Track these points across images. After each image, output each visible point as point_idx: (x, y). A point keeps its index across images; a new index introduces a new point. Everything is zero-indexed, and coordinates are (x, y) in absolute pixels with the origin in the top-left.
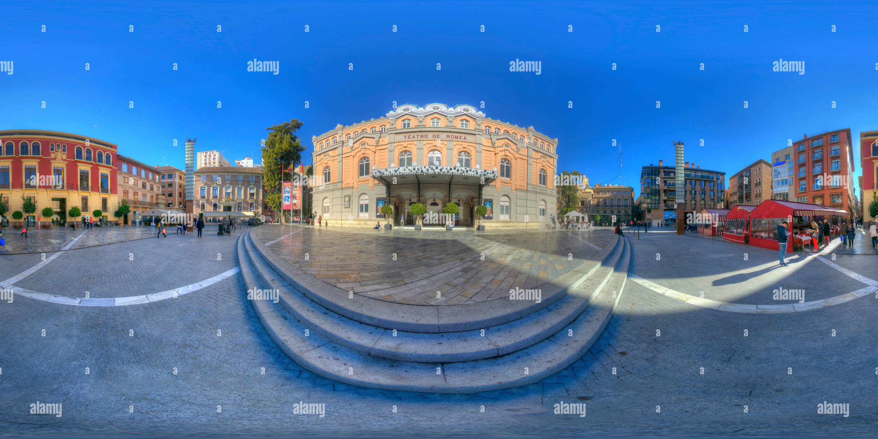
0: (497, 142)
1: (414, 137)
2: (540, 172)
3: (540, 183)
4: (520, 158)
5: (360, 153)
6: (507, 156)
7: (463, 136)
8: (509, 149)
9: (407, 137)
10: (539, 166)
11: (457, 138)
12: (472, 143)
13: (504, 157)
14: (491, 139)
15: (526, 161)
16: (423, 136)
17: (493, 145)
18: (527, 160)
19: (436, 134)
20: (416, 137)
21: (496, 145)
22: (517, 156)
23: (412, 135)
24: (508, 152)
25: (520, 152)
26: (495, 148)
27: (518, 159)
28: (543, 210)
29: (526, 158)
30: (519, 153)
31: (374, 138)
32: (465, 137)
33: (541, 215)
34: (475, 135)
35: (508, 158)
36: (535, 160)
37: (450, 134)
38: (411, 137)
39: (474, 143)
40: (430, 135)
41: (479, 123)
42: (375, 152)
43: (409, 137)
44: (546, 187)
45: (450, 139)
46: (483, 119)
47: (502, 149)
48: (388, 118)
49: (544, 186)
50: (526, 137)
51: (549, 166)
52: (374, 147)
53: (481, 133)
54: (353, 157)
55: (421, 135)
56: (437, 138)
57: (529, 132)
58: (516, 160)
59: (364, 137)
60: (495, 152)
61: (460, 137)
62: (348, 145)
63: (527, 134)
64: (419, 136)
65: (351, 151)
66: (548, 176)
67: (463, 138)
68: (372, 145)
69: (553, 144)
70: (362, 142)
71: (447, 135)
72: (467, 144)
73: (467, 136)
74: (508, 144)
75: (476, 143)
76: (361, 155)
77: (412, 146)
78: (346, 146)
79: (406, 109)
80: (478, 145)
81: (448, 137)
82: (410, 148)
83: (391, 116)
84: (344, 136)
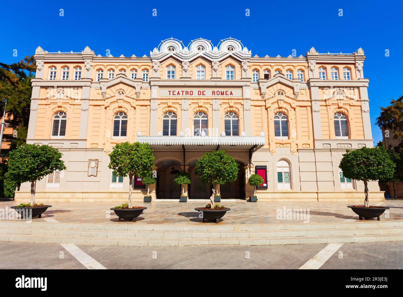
0: (267, 91)
1: (178, 93)
2: (335, 118)
3: (337, 134)
4: (301, 107)
6: (281, 108)
7: (230, 90)
8: (283, 98)
9: (171, 93)
10: (333, 110)
11: (222, 94)
12: (238, 99)
13: (278, 110)
14: (260, 89)
15: (309, 108)
16: (188, 93)
17: (263, 97)
18: (311, 107)
19: (201, 90)
20: (181, 93)
21: (267, 97)
22: (295, 104)
23: (177, 90)
24: (282, 102)
25: (300, 97)
26: (265, 101)
27: (297, 109)
29: (309, 104)
30: (297, 99)
31: (134, 87)
32: (231, 92)
34: (241, 87)
35: (283, 110)
36: (324, 103)
37: (216, 90)
38: (176, 93)
39: (241, 98)
40: (195, 91)
41: (245, 67)
42: (135, 108)
43: (173, 93)
44: (349, 138)
45: (216, 96)
46: (249, 60)
47: (275, 100)
48: (151, 60)
49: (347, 138)
50: (306, 71)
51: (351, 104)
52: (134, 100)
53: (248, 84)
54: (106, 108)
55: (186, 91)
56: (203, 95)
57: (309, 61)
58: (295, 110)
59: (121, 83)
60: (265, 106)
61: (226, 93)
62: (98, 88)
63: (306, 65)
64: (184, 93)
65: (104, 99)
66: (350, 121)
67: (229, 93)
68: (131, 97)
69: (354, 64)
70: (119, 90)
71: (213, 91)
72: (233, 101)
73: (234, 90)
74: (282, 91)
75: (243, 98)
76: (117, 108)
77: (177, 106)
78: (96, 88)
79: (171, 48)
80: (245, 101)
81: (214, 94)
82: (174, 108)
83: (155, 56)
84: (93, 71)
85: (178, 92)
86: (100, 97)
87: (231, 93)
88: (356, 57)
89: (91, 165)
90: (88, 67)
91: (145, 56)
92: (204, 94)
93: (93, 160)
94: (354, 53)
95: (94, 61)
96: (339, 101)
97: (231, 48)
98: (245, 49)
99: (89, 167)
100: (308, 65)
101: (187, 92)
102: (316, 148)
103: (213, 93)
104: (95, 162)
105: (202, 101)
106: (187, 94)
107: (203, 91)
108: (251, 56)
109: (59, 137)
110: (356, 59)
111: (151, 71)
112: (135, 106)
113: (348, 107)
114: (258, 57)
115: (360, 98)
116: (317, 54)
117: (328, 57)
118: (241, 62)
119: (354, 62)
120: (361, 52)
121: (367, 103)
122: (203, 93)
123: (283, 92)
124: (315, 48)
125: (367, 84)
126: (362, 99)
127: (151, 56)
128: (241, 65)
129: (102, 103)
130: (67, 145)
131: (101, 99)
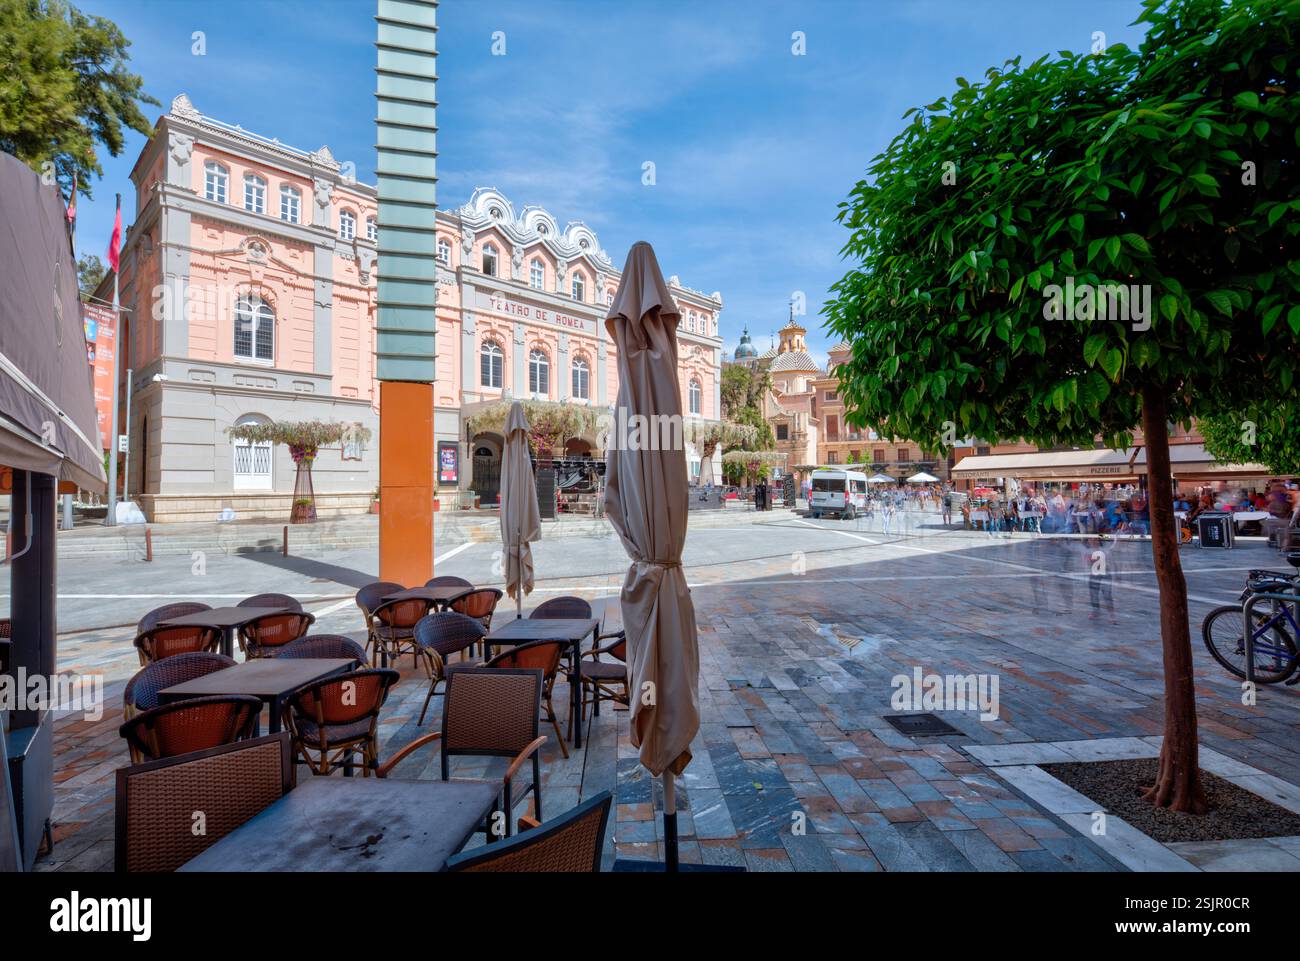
1: (506, 308)
2: (691, 386)
7: (579, 319)
9: (496, 305)
10: (690, 375)
11: (570, 323)
12: (592, 338)
16: (521, 311)
19: (540, 309)
20: (510, 307)
32: (582, 324)
34: (596, 317)
37: (561, 315)
38: (502, 306)
39: (594, 336)
40: (533, 309)
41: (600, 284)
43: (498, 305)
44: (701, 416)
45: (562, 327)
46: (606, 273)
48: (461, 225)
49: (698, 415)
51: (706, 370)
54: (370, 309)
55: (519, 306)
56: (543, 320)
61: (575, 324)
62: (349, 257)
64: (516, 308)
65: (366, 287)
66: (703, 393)
67: (578, 324)
71: (557, 317)
72: (586, 340)
73: (586, 322)
75: (599, 337)
77: (505, 332)
78: (344, 256)
79: (496, 211)
80: (601, 343)
82: (501, 335)
83: (469, 220)
84: (334, 210)
85: (506, 306)
86: (355, 280)
87: (582, 326)
88: (715, 305)
90: (323, 196)
91: (448, 213)
92: (545, 319)
95: (336, 186)
96: (696, 364)
97: (584, 244)
98: (603, 255)
103: (558, 320)
104: (356, 429)
105: (543, 331)
106: (520, 313)
107: (543, 313)
109: (254, 360)
110: (714, 307)
111: (456, 246)
113: (702, 373)
115: (714, 364)
116: (680, 287)
118: (595, 273)
119: (710, 311)
121: (719, 371)
122: (543, 316)
124: (678, 277)
126: (715, 366)
127: (461, 217)
129: (363, 295)
130: (285, 384)
131: (359, 285)
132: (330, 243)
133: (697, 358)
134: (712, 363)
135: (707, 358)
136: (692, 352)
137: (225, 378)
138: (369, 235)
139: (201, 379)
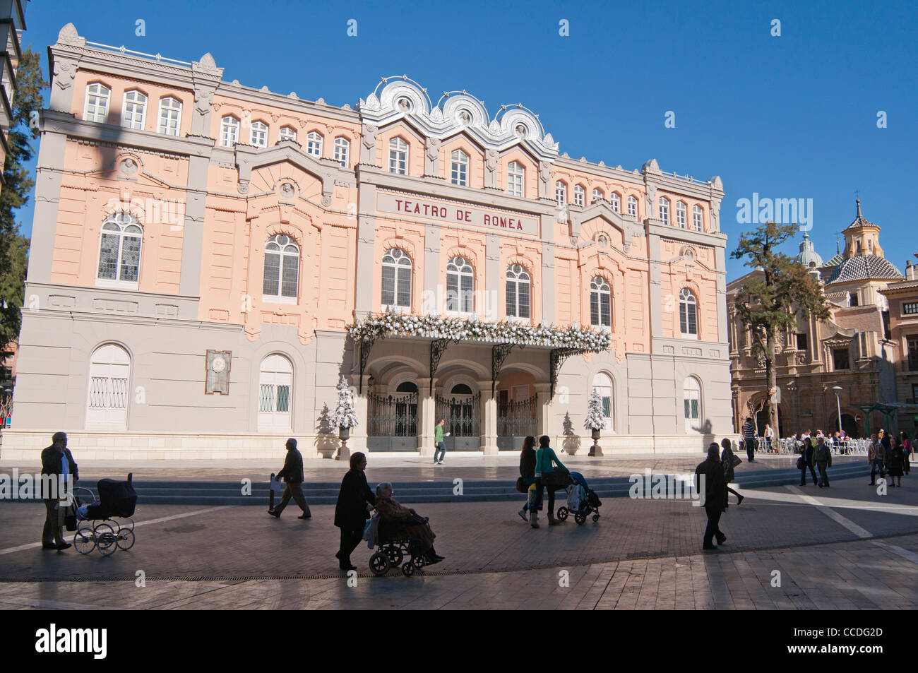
1: (417, 209)
2: (682, 297)
3: (683, 330)
4: (633, 270)
5: (274, 216)
6: (602, 267)
7: (517, 217)
8: (607, 249)
9: (403, 205)
10: (679, 282)
11: (504, 224)
12: (533, 241)
13: (598, 272)
14: (570, 224)
15: (645, 275)
16: (437, 211)
17: (573, 242)
18: (649, 272)
20: (422, 209)
21: (580, 242)
22: (624, 264)
24: (605, 257)
25: (632, 252)
26: (578, 251)
27: (628, 272)
28: (695, 402)
29: (646, 266)
30: (629, 255)
31: (319, 179)
32: (519, 224)
33: (687, 416)
34: (539, 214)
35: (606, 273)
36: (666, 268)
37: (492, 212)
38: (412, 207)
39: (538, 238)
40: (452, 207)
41: (545, 173)
42: (319, 230)
43: (406, 206)
44: (699, 338)
45: (491, 229)
46: (552, 161)
47: (593, 251)
48: (361, 120)
49: (694, 337)
50: (642, 200)
51: (704, 277)
52: (318, 210)
53: (551, 211)
54: (248, 220)
55: (433, 207)
56: (466, 220)
57: (648, 183)
58: (623, 275)
59: (288, 161)
60: (578, 261)
61: (510, 224)
62: (228, 165)
63: (643, 189)
64: (429, 210)
65: (245, 196)
66: (701, 307)
67: (515, 224)
68: (311, 200)
69: (709, 201)
70: (286, 181)
71: (485, 216)
72: (524, 244)
73: (524, 220)
74: (605, 235)
75: (542, 240)
76: (276, 223)
77: (414, 237)
78: (222, 164)
79: (405, 100)
80: (546, 246)
81: (487, 222)
82: (409, 242)
83: (370, 113)
84: (215, 116)
85: (417, 207)
86: (233, 189)
87: (520, 226)
88: (713, 191)
89: (214, 364)
90: (203, 104)
91: (346, 107)
92: (468, 218)
93: (219, 353)
94: (710, 182)
95: (218, 92)
96: (688, 268)
97: (521, 128)
98: (549, 138)
99: (208, 371)
100: (646, 190)
101: (435, 209)
102: (653, 353)
103: (485, 219)
104: (224, 358)
105: (467, 235)
106: (435, 213)
107: (466, 212)
108: (557, 153)
109: (117, 283)
110: (713, 195)
111: (356, 142)
112: (320, 225)
113: (698, 280)
114: (569, 158)
115: (715, 268)
116: (660, 173)
117: (674, 182)
118: (538, 161)
119: (708, 198)
120: (719, 184)
121: (724, 277)
122: (466, 216)
123: (607, 237)
124: (657, 161)
125: (724, 243)
126: (718, 270)
127: (362, 111)
128: (538, 167)
129: (240, 205)
130: (147, 308)
131: (237, 194)
132: (206, 151)
133: (687, 260)
134: (711, 266)
135: (704, 261)
136: (681, 254)
137: (84, 303)
138: (254, 141)
139: (62, 304)
